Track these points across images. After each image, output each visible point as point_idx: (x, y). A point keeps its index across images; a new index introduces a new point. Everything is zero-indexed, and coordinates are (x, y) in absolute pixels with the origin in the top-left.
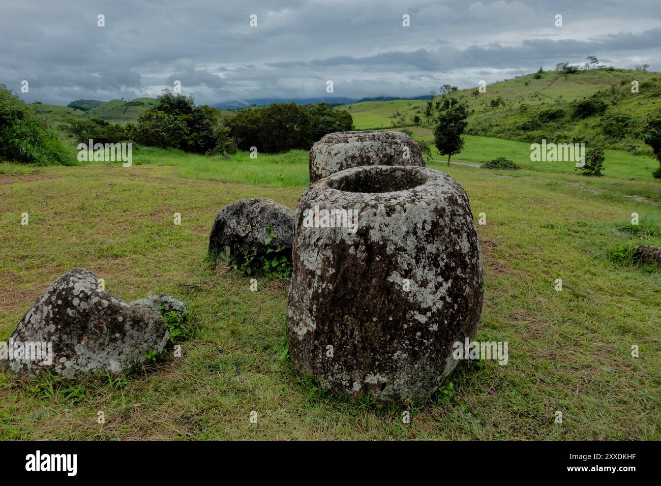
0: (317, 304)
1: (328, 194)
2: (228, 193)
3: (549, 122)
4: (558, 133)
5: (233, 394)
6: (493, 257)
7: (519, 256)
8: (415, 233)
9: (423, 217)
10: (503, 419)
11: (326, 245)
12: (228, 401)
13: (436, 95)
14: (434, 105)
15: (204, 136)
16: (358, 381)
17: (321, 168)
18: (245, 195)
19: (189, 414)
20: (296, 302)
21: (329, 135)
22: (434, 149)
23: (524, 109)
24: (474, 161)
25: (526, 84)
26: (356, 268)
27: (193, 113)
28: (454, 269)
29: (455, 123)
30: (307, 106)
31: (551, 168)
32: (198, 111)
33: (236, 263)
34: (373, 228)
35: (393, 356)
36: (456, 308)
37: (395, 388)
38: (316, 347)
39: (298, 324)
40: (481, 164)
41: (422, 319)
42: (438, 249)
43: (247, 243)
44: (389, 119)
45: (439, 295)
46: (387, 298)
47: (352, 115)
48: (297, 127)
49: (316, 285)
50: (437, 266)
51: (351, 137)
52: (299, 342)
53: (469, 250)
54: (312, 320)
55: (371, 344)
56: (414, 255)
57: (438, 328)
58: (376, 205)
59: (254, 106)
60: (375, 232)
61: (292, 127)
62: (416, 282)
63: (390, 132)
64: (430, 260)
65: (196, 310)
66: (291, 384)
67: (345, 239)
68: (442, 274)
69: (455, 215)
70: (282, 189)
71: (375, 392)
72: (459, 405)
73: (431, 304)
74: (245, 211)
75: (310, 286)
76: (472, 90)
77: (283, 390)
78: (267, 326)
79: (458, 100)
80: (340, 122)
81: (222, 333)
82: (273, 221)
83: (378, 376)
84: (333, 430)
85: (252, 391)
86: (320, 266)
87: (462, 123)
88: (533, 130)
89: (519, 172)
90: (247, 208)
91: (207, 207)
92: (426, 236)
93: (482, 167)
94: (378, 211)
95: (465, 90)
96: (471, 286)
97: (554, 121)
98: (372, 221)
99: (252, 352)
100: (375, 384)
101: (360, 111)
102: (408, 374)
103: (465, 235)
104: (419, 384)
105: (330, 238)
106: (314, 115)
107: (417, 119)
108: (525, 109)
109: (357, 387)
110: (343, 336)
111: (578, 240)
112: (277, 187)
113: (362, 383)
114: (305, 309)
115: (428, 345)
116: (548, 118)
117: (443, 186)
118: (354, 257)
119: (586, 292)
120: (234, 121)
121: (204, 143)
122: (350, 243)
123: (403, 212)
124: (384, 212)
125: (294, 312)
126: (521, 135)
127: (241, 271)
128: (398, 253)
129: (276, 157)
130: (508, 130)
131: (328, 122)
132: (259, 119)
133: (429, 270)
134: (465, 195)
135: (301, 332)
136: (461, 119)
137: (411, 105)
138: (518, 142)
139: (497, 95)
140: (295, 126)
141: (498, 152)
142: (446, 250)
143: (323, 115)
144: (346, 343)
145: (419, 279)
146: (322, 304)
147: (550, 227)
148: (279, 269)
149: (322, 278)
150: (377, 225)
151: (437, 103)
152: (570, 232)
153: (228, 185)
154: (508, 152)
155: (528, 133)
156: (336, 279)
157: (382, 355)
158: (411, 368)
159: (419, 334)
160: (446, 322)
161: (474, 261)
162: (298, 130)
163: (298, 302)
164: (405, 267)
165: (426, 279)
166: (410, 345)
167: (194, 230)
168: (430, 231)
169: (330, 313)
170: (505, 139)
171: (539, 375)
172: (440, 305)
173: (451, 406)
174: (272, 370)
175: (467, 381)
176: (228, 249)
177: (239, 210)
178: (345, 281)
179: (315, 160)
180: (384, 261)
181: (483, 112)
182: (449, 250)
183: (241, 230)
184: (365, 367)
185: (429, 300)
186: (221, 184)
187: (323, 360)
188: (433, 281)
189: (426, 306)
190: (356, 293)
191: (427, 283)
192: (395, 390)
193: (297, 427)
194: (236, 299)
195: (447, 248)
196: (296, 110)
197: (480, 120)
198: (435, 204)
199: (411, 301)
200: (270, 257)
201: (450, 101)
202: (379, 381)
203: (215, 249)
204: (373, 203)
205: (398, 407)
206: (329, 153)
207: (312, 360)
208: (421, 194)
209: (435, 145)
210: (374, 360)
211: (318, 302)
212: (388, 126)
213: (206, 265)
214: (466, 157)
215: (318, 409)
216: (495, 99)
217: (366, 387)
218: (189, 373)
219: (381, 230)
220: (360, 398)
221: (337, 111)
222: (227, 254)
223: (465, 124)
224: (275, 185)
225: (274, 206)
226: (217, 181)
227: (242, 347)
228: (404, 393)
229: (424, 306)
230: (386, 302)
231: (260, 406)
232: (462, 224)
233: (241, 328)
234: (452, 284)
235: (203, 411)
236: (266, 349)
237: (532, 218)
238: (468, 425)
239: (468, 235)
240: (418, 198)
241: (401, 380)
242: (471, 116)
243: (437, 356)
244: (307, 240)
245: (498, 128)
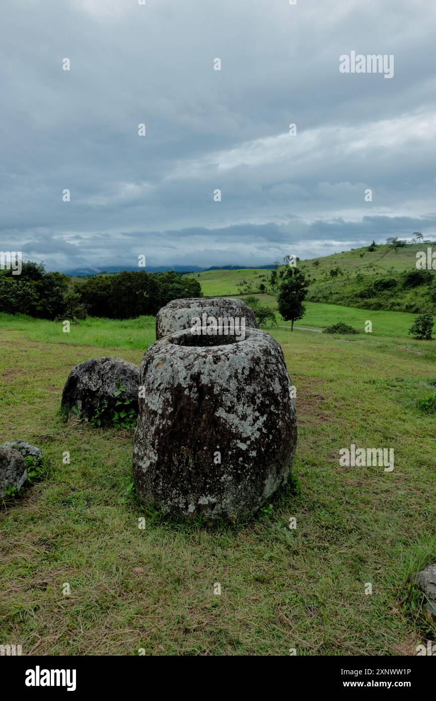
0: (158, 439)
1: (168, 348)
2: (79, 355)
3: (383, 290)
4: (392, 300)
5: (84, 523)
6: (320, 408)
7: (343, 407)
8: (236, 377)
9: (243, 365)
10: (312, 531)
11: (166, 389)
12: (80, 528)
13: (279, 264)
14: (278, 274)
15: (52, 302)
16: (193, 503)
17: (166, 330)
18: (96, 355)
19: (45, 538)
20: (141, 440)
21: (173, 301)
22: (278, 315)
23: (360, 279)
24: (317, 327)
25: (361, 256)
26: (190, 407)
27: (42, 279)
28: (269, 406)
29: (297, 291)
30: (157, 274)
31: (388, 333)
32: (48, 277)
33: (87, 416)
34: (203, 373)
35: (221, 479)
36: (271, 438)
37: (223, 507)
38: (158, 477)
39: (142, 458)
40: (323, 329)
41: (243, 446)
42: (255, 390)
43: (98, 397)
44: (236, 286)
45: (256, 426)
46: (215, 430)
47: (201, 283)
48: (146, 294)
49: (157, 422)
50: (254, 403)
51: (193, 303)
52: (143, 474)
53: (280, 391)
54: (155, 453)
55: (203, 470)
56: (236, 394)
57: (257, 454)
58: (205, 355)
59: (105, 273)
60: (205, 377)
61: (142, 294)
62: (238, 416)
63: (227, 299)
64: (249, 398)
65: (50, 457)
66: (136, 513)
67: (182, 383)
68: (259, 410)
69: (269, 363)
70: (131, 352)
71: (207, 512)
72: (277, 522)
73: (250, 434)
74: (97, 368)
75: (152, 424)
76: (313, 260)
77: (129, 518)
78: (115, 468)
79: (300, 269)
80: (189, 289)
81: (73, 475)
82: (122, 377)
83: (209, 497)
84: (170, 546)
85: (102, 521)
86: (161, 406)
87: (302, 291)
88: (370, 298)
89: (356, 336)
90: (98, 366)
91: (59, 368)
92: (245, 379)
93: (324, 332)
94: (207, 360)
95: (306, 261)
96: (283, 420)
97: (388, 290)
98: (202, 368)
99: (101, 490)
100: (206, 505)
101: (209, 279)
102: (233, 494)
103: (277, 379)
104: (243, 503)
105: (169, 383)
106: (163, 282)
107: (262, 287)
108: (362, 278)
109: (192, 508)
110: (179, 465)
111: (394, 393)
112: (126, 350)
113: (195, 504)
114: (149, 444)
115: (248, 469)
116: (382, 287)
117: (260, 341)
118: (189, 398)
119: (395, 435)
120: (83, 287)
121: (53, 309)
122: (185, 386)
123: (226, 360)
124: (212, 361)
125: (139, 448)
126: (359, 302)
127: (92, 423)
128: (223, 393)
129: (125, 323)
130: (347, 297)
131: (177, 289)
132: (109, 286)
133: (248, 407)
134: (279, 348)
135: (145, 465)
136: (303, 287)
137: (256, 274)
138: (358, 309)
139: (336, 265)
140: (145, 293)
141: (338, 318)
142: (261, 391)
143: (172, 282)
144: (182, 471)
145: (239, 414)
146: (162, 437)
147: (372, 383)
148: (128, 420)
149: (163, 416)
150: (206, 370)
151: (281, 273)
152: (388, 387)
153: (79, 348)
154: (347, 318)
155: (365, 300)
156: (174, 416)
157: (211, 479)
158: (235, 488)
159: (241, 459)
160: (263, 450)
161: (285, 400)
162: (147, 296)
163: (143, 439)
164: (229, 404)
165: (246, 413)
166: (234, 469)
167: (46, 388)
168: (248, 376)
169: (169, 445)
170: (345, 305)
171: (346, 498)
172: (257, 435)
173: (270, 523)
174: (119, 502)
175: (286, 503)
176: (80, 403)
177: (91, 367)
178: (181, 417)
179: (161, 323)
180: (212, 399)
181: (324, 281)
182: (264, 391)
183: (92, 385)
184: (198, 490)
185: (248, 431)
186: (72, 347)
187: (163, 487)
188: (251, 415)
189: (246, 436)
190: (190, 426)
191: (247, 417)
192: (223, 509)
193: (141, 544)
194: (87, 447)
195: (262, 389)
196: (146, 277)
197: (321, 288)
198: (252, 355)
199: (234, 432)
200: (119, 409)
201: (293, 270)
202: (209, 502)
203: (68, 404)
204: (204, 354)
205: (226, 524)
206: (174, 317)
207: (154, 488)
208: (242, 347)
209: (278, 312)
210: (206, 483)
211: (159, 437)
212: (235, 293)
213: (58, 418)
214: (309, 323)
215: (159, 530)
216: (334, 269)
217: (199, 508)
218: (45, 507)
219: (209, 375)
220: (194, 518)
221: (186, 279)
222: (79, 408)
223: (306, 292)
224: (124, 348)
225: (123, 363)
226: (67, 344)
227: (92, 487)
228: (230, 511)
229: (244, 435)
230: (214, 433)
231: (108, 530)
232: (274, 370)
233: (91, 471)
234: (267, 418)
235: (58, 535)
236: (113, 487)
237: (358, 375)
238: (283, 536)
239: (280, 379)
240: (239, 350)
241: (228, 499)
242: (313, 285)
243: (257, 478)
244: (151, 386)
245: (338, 296)
